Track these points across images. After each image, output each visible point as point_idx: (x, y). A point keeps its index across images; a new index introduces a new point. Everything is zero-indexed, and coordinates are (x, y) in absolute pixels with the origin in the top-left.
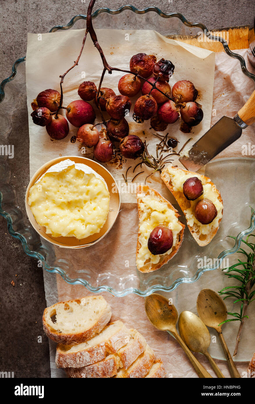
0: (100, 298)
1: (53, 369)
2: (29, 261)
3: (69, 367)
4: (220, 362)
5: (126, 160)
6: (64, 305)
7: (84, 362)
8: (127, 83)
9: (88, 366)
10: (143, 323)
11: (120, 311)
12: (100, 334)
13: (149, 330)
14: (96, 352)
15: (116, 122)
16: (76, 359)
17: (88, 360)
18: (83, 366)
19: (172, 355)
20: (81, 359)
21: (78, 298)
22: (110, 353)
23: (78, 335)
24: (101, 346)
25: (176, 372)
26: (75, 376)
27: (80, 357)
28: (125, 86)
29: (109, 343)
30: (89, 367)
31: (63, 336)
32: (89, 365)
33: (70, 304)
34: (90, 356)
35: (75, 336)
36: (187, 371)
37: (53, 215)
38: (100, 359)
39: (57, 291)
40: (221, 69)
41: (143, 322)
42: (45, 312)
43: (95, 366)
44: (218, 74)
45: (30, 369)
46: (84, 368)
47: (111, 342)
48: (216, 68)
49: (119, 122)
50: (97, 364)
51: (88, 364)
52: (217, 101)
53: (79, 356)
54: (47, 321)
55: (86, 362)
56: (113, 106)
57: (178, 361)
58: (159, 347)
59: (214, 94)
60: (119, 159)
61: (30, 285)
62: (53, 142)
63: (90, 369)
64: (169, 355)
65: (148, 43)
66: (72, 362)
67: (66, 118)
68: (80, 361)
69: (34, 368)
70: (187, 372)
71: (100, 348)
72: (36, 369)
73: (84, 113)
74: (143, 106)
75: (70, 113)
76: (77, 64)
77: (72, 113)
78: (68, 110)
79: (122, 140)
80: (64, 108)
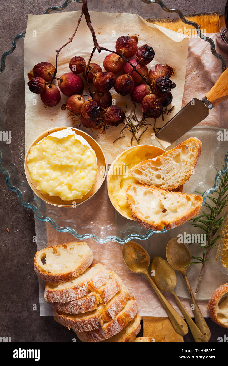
0: (83, 244)
1: (42, 303)
2: (23, 211)
3: (57, 301)
4: (184, 300)
5: (109, 127)
6: (52, 249)
7: (69, 297)
8: (112, 61)
9: (72, 301)
10: (120, 266)
11: (100, 255)
12: (84, 275)
13: (124, 272)
14: (80, 289)
15: (101, 94)
16: (62, 295)
17: (73, 296)
18: (69, 301)
19: (143, 293)
20: (67, 295)
21: (64, 244)
22: (92, 290)
23: (65, 275)
24: (85, 285)
25: (147, 307)
26: (61, 309)
27: (66, 294)
28: (110, 64)
29: (91, 282)
30: (74, 302)
31: (52, 276)
32: (74, 300)
33: (57, 248)
34: (75, 293)
35: (62, 275)
37: (45, 174)
38: (83, 296)
39: (46, 237)
40: (192, 50)
41: (120, 265)
42: (36, 255)
43: (79, 301)
44: (191, 54)
45: (22, 304)
46: (69, 302)
47: (93, 282)
48: (189, 49)
49: (104, 94)
50: (80, 300)
51: (73, 299)
52: (189, 78)
53: (65, 292)
54: (38, 262)
55: (71, 298)
56: (99, 80)
57: (148, 298)
58: (133, 286)
59: (186, 72)
60: (103, 126)
61: (23, 232)
62: (46, 108)
63: (74, 303)
64: (141, 293)
65: (131, 25)
66: (59, 297)
67: (59, 88)
68: (66, 296)
69: (25, 303)
70: (156, 307)
71: (84, 286)
72: (27, 303)
73: (75, 84)
74: (123, 84)
75: (63, 83)
76: (71, 41)
77: (64, 84)
78: (61, 81)
79: (105, 110)
80: (57, 79)
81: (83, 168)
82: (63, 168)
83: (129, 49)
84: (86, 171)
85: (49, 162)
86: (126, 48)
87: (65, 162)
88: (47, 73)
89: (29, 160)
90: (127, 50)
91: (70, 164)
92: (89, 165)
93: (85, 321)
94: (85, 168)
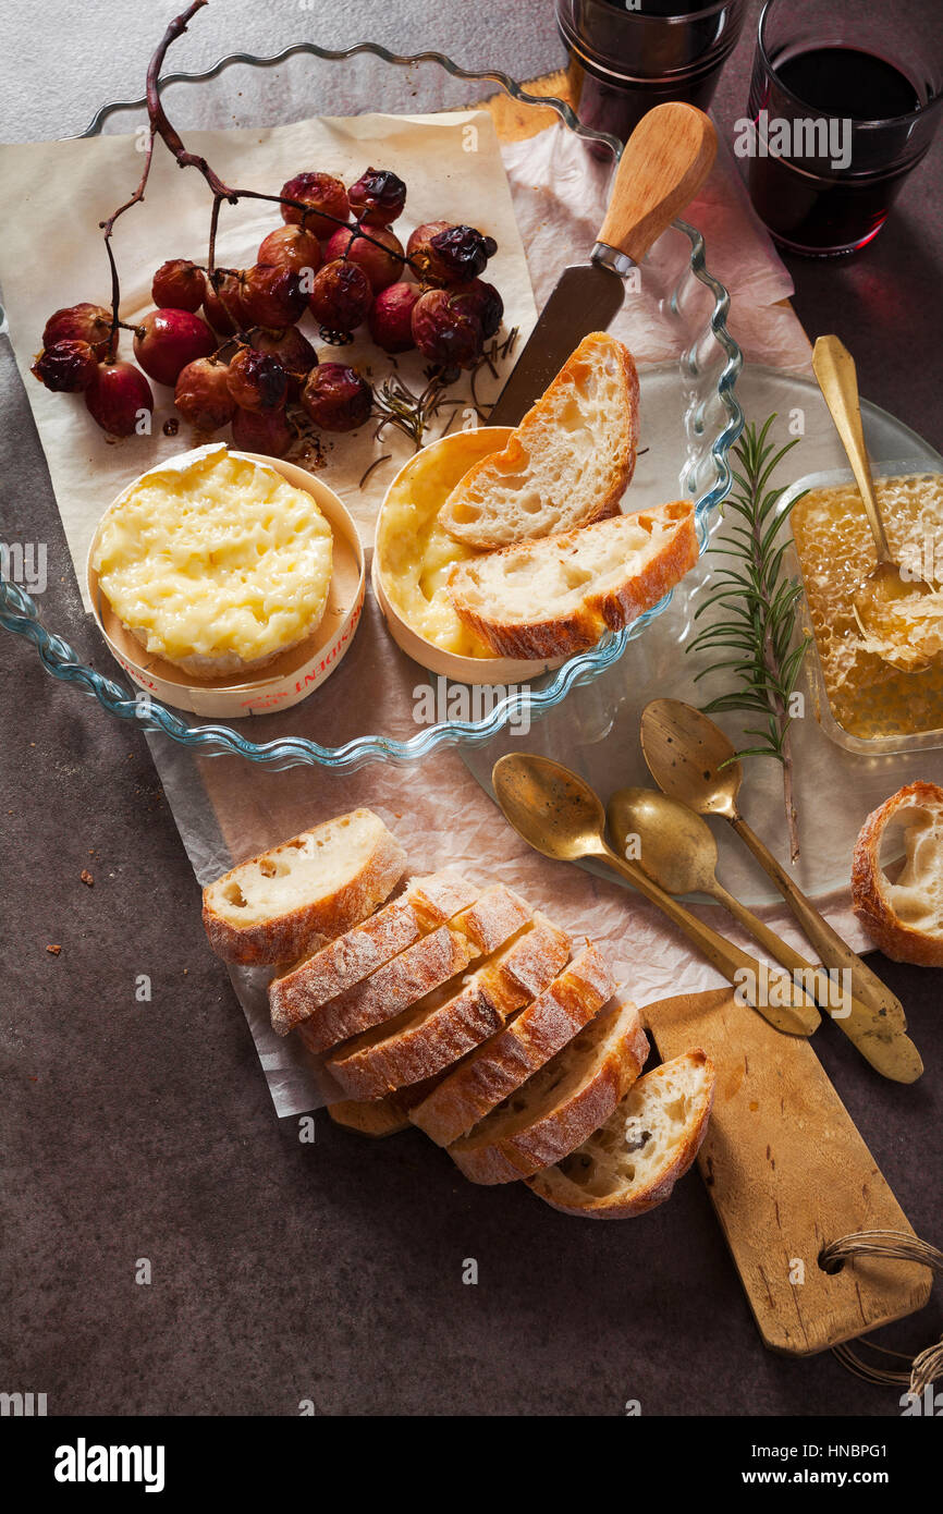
0: (359, 816)
1: (271, 1072)
2: (121, 801)
3: (321, 1002)
4: (768, 914)
5: (331, 444)
6: (258, 865)
7: (361, 962)
8: (281, 243)
9: (375, 972)
10: (508, 869)
11: (430, 853)
13: (531, 886)
14: (389, 925)
15: (276, 332)
16: (333, 965)
17: (371, 953)
18: (362, 974)
19: (619, 937)
20: (348, 958)
21: (294, 839)
22: (433, 926)
23: (322, 903)
24: (401, 909)
25: (649, 977)
26: (344, 1028)
27: (346, 954)
28: (278, 254)
29: (420, 898)
30: (380, 972)
32: (380, 967)
33: (274, 858)
34: (375, 941)
35: (314, 908)
36: (678, 963)
37: (167, 593)
38: (407, 943)
39: (226, 848)
40: (518, 176)
41: (507, 865)
43: (399, 964)
44: (517, 189)
45: (202, 1118)
46: (364, 983)
47: (425, 897)
48: (509, 174)
49: (284, 334)
50: (401, 957)
51: (374, 965)
52: (535, 252)
53: (340, 949)
54: (219, 909)
55: (366, 962)
56: (256, 280)
57: (643, 947)
58: (575, 922)
59: (522, 237)
60: (313, 446)
61: (141, 869)
62: (112, 446)
63: (383, 977)
64: (610, 936)
65: (310, 153)
66: (325, 981)
67: (137, 365)
68: (347, 965)
69: (214, 1111)
70: (679, 966)
71: (398, 914)
72: (219, 1110)
73: (186, 327)
74: (336, 281)
75: (147, 337)
76: (141, 199)
77: (153, 336)
78: (140, 334)
79: (302, 376)
80: (126, 327)
81: (285, 540)
82: (214, 562)
83: (321, 197)
84: (297, 545)
85: (167, 555)
86: (313, 196)
87: (220, 539)
88: (92, 324)
89: (100, 565)
90: (317, 200)
91: (237, 541)
92: (300, 526)
93: (438, 1023)
94: (291, 541)
